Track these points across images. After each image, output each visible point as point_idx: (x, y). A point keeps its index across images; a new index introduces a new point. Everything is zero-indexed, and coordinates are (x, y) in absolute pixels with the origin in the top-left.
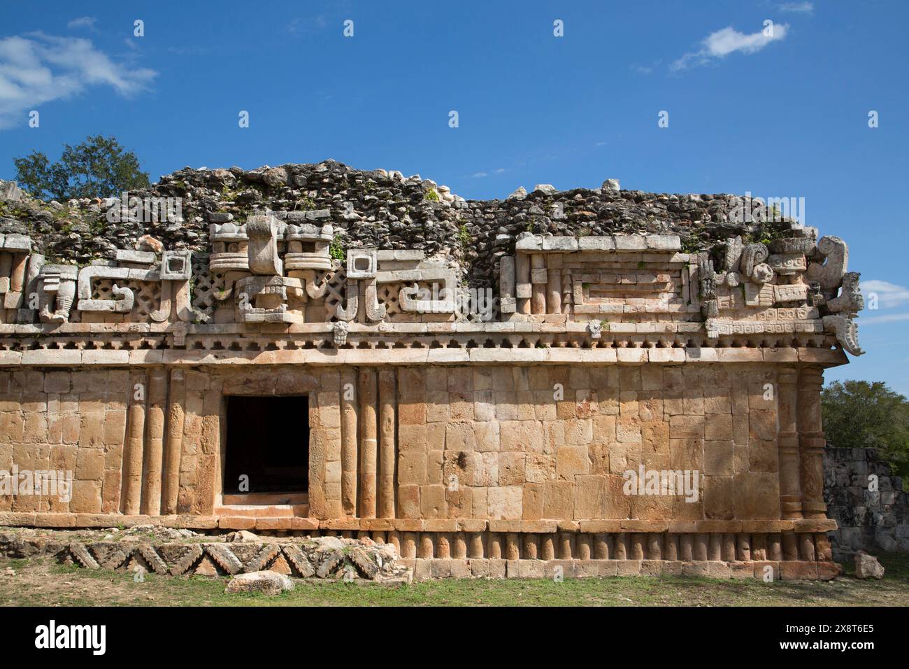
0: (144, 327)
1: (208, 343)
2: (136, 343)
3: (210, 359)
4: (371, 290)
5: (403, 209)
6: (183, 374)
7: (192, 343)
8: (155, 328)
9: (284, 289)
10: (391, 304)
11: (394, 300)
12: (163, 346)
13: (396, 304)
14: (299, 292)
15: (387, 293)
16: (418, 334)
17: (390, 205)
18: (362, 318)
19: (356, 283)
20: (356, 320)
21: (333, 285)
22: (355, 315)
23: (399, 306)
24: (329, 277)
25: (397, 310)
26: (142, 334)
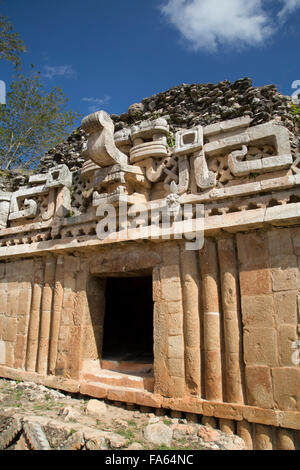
0: (38, 225)
1: (75, 231)
2: (34, 238)
3: (74, 243)
4: (200, 161)
5: (232, 99)
6: (63, 259)
7: (64, 233)
8: (45, 225)
9: (122, 174)
10: (222, 173)
11: (225, 168)
12: (49, 238)
13: (227, 172)
14: (140, 178)
15: (218, 164)
16: (252, 195)
17: (221, 101)
18: (193, 189)
19: (186, 158)
20: (188, 192)
21: (170, 168)
22: (187, 186)
23: (231, 173)
24: (166, 162)
25: (230, 177)
26: (38, 231)
